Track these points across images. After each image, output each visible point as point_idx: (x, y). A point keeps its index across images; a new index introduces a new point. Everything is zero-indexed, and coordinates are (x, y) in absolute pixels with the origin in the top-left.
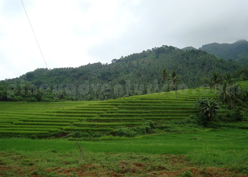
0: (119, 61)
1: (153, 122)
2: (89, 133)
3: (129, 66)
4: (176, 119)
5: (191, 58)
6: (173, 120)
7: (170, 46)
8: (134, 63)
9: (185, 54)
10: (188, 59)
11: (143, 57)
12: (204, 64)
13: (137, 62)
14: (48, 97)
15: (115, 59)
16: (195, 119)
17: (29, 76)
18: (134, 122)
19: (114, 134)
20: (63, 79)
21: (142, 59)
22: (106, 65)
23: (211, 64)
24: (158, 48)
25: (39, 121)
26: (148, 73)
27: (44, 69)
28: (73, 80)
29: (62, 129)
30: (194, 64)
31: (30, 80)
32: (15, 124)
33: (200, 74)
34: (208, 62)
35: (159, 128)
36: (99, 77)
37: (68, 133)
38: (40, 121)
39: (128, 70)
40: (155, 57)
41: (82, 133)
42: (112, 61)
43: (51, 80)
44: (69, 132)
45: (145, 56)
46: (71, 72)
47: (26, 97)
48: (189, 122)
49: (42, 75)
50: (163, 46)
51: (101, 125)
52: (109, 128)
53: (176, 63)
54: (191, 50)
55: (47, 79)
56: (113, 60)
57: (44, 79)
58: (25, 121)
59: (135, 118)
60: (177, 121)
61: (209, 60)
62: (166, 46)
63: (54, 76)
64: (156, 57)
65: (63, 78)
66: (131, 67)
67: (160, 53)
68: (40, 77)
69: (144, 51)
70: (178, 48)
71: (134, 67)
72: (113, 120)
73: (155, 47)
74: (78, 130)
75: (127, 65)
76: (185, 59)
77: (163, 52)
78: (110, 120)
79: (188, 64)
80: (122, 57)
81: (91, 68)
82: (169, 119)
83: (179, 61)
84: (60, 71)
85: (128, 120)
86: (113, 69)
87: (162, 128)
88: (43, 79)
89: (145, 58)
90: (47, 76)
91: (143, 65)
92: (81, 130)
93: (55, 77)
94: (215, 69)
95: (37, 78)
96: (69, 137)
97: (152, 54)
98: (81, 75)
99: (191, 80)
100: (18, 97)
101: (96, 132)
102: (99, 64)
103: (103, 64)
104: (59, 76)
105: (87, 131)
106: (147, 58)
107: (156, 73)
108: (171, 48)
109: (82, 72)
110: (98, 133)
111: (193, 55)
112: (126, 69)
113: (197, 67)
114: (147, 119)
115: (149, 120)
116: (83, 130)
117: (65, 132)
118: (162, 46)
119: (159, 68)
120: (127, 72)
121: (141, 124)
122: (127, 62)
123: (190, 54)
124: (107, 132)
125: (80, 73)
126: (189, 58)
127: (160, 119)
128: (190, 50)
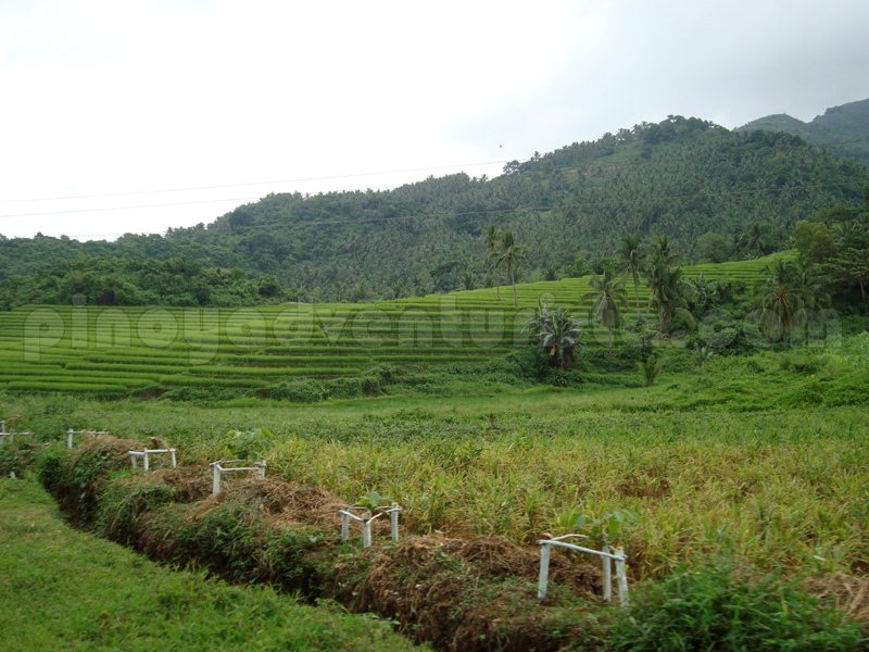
0: (527, 166)
1: (392, 368)
2: (211, 390)
3: (551, 183)
4: (463, 360)
5: (747, 158)
6: (451, 365)
7: (692, 119)
8: (571, 174)
9: (733, 145)
11: (603, 155)
12: (781, 181)
13: (580, 172)
14: (232, 294)
15: (515, 162)
16: (517, 361)
17: (240, 219)
18: (342, 367)
19: (264, 394)
20: (336, 229)
21: (600, 162)
22: (482, 184)
23: (807, 179)
24: (653, 125)
25: (124, 362)
26: (600, 210)
27: (289, 195)
28: (366, 232)
29: (157, 381)
30: (752, 179)
31: (239, 233)
32: (71, 368)
33: (760, 214)
34: (796, 174)
35: (406, 382)
36: (448, 222)
37: (166, 391)
38: (128, 363)
39: (546, 199)
40: (640, 153)
41: (194, 391)
42: (505, 168)
43: (300, 233)
44: (170, 387)
45: (611, 152)
46: (365, 207)
47: (170, 293)
48: (495, 369)
49: (277, 217)
50: (671, 117)
51: (245, 374)
52: (259, 381)
53: (696, 177)
54: (749, 135)
55: (290, 228)
56: (509, 165)
57: (281, 227)
58: (96, 361)
59: (349, 357)
60: (462, 366)
61: (801, 168)
62: (679, 118)
63: (312, 219)
64: (643, 156)
65: (336, 226)
66: (558, 188)
67: (658, 142)
68: (271, 223)
69: (607, 136)
70: (716, 126)
71: (567, 187)
72: (286, 361)
74: (188, 384)
75: (545, 183)
76: (729, 164)
77: (667, 139)
78: (279, 361)
79: (733, 178)
80: (537, 153)
81: (431, 193)
82: (444, 361)
83: (707, 169)
84: (332, 203)
85: (328, 361)
86: (498, 195)
87: (413, 383)
88: (277, 228)
89: (609, 158)
90: (291, 219)
91: (599, 180)
92: (193, 384)
93: (313, 223)
94: (815, 197)
95: (263, 223)
96: (163, 398)
97: (635, 144)
98: (392, 214)
99: (730, 232)
100: (147, 292)
101: (227, 389)
102: (460, 180)
103: (472, 178)
104: (327, 221)
105: (207, 385)
106: (614, 158)
107: (624, 210)
108: (696, 125)
109: (396, 206)
110: (231, 392)
111: (757, 148)
112: (542, 194)
113: (761, 188)
114: (381, 360)
115: (383, 364)
116: (197, 385)
117: (161, 387)
118: (666, 118)
119: (638, 192)
120: (543, 204)
121: (355, 373)
122: (547, 170)
123: (748, 145)
124: (250, 390)
125: (390, 210)
126: (743, 159)
127: (415, 361)
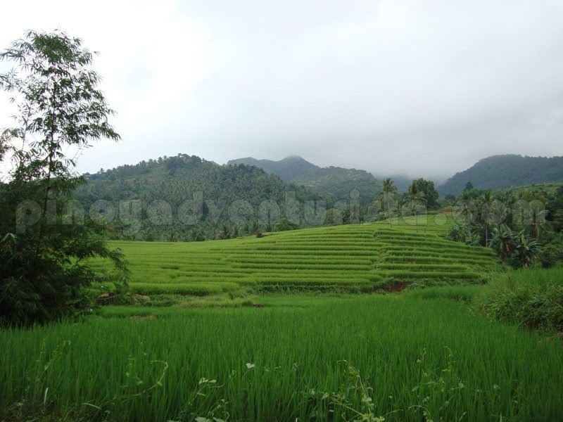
0: (96, 176)
5: (240, 178)
7: (193, 156)
8: (130, 181)
10: (234, 179)
11: (143, 173)
12: (268, 191)
13: (134, 181)
15: (88, 174)
21: (144, 176)
24: (171, 158)
30: (248, 189)
40: (167, 173)
45: (147, 172)
50: (180, 154)
54: (238, 166)
62: (185, 156)
64: (169, 174)
66: (125, 189)
67: (176, 167)
69: (143, 162)
71: (130, 189)
73: (165, 157)
77: (180, 166)
80: (102, 169)
89: (147, 174)
91: (148, 187)
97: (160, 168)
106: (151, 175)
118: (177, 155)
122: (113, 179)
123: (238, 171)
128: (236, 165)
